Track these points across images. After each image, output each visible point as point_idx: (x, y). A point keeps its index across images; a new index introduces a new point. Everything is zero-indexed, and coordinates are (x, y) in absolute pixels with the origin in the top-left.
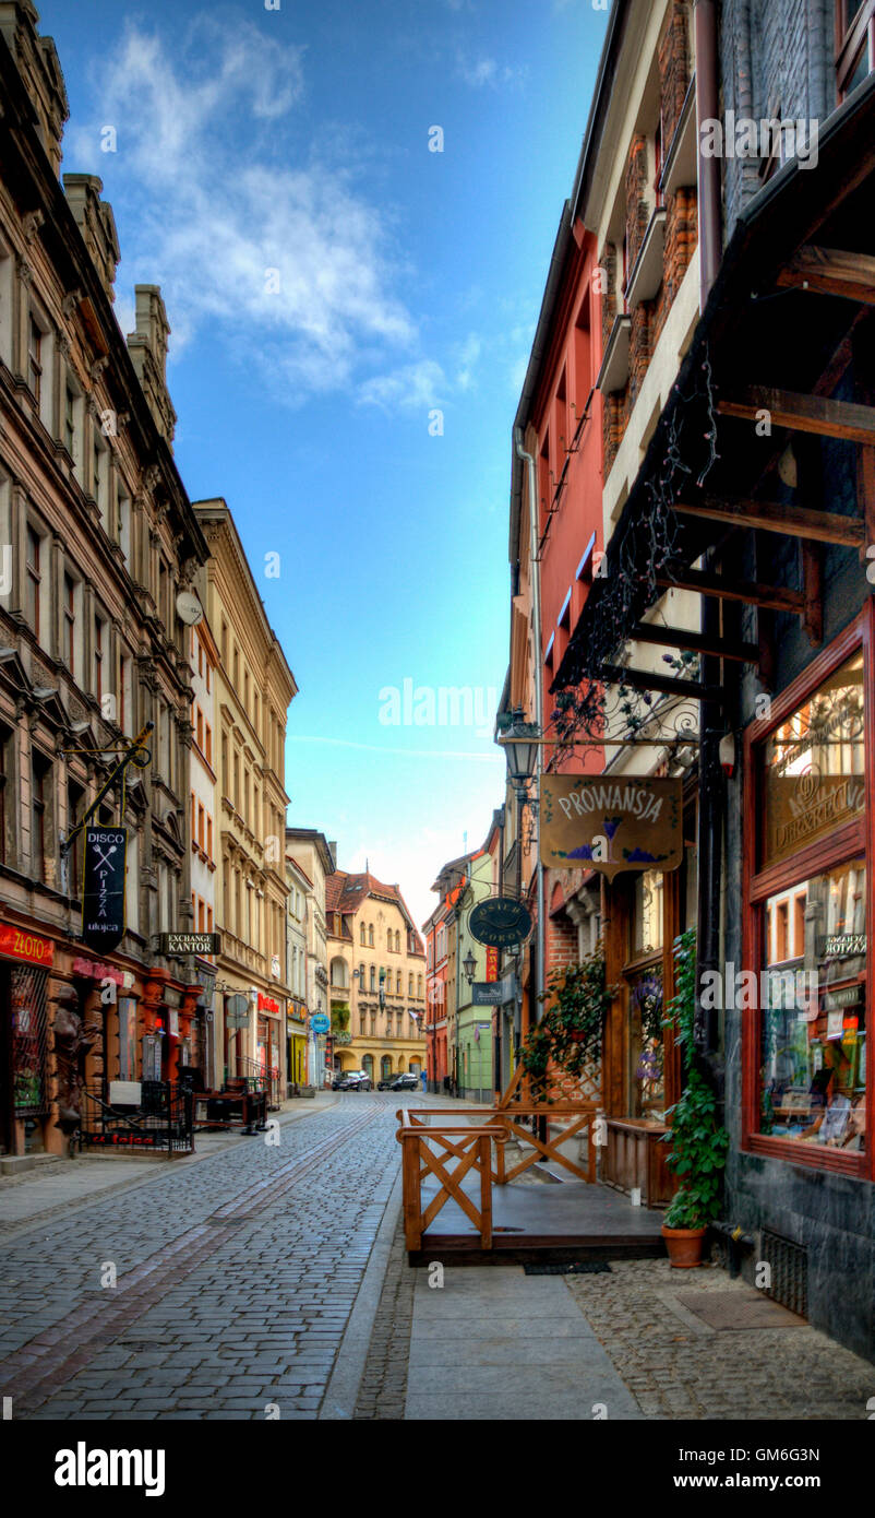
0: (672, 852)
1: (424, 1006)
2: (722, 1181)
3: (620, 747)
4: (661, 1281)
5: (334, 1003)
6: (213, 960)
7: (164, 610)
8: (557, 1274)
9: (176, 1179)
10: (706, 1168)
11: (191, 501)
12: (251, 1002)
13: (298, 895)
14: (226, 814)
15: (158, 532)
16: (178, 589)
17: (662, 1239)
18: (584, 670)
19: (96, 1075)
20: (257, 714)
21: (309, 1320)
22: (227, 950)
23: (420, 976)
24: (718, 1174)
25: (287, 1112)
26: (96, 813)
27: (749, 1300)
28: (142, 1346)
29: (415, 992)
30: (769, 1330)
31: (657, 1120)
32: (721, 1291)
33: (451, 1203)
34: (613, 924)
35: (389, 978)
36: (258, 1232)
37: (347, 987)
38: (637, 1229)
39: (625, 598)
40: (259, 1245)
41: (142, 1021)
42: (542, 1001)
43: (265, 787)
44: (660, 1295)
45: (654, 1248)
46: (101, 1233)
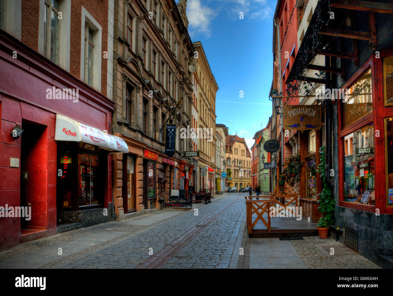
0: (318, 125)
1: (251, 170)
2: (333, 214)
3: (304, 97)
4: (317, 242)
5: (228, 169)
6: (197, 158)
7: (185, 70)
8: (288, 240)
9: (188, 215)
10: (329, 211)
11: (192, 42)
12: (207, 169)
13: (218, 141)
14: (201, 120)
15: (184, 50)
16: (189, 64)
17: (317, 230)
18: (295, 77)
19: (168, 188)
20: (209, 95)
21: (223, 252)
22: (201, 156)
23: (250, 162)
24: (333, 212)
25: (216, 198)
26: (169, 121)
27: (342, 247)
28: (180, 258)
29: (248, 166)
30: (348, 255)
31: (314, 198)
32: (334, 245)
33: (260, 221)
34: (302, 146)
35: (242, 163)
36: (209, 229)
37: (231, 165)
38: (309, 228)
39: (306, 57)
40: (209, 232)
41: (179, 174)
42: (283, 166)
43: (210, 114)
44: (317, 246)
45: (315, 233)
46: (169, 229)
